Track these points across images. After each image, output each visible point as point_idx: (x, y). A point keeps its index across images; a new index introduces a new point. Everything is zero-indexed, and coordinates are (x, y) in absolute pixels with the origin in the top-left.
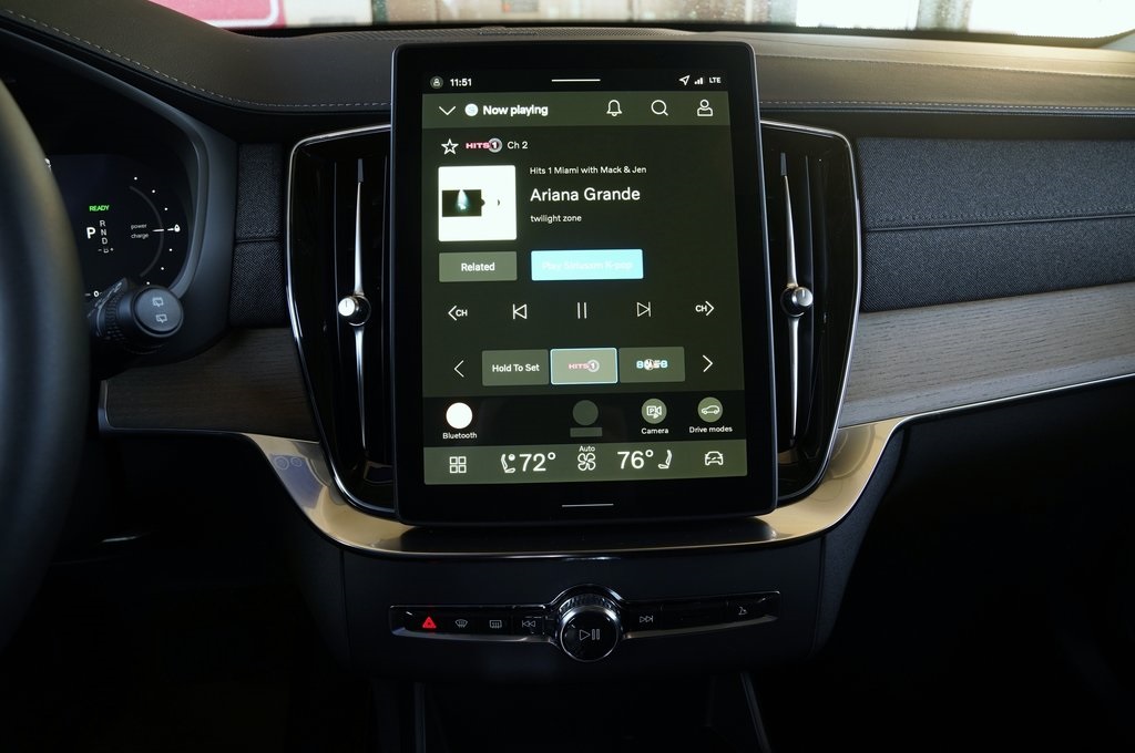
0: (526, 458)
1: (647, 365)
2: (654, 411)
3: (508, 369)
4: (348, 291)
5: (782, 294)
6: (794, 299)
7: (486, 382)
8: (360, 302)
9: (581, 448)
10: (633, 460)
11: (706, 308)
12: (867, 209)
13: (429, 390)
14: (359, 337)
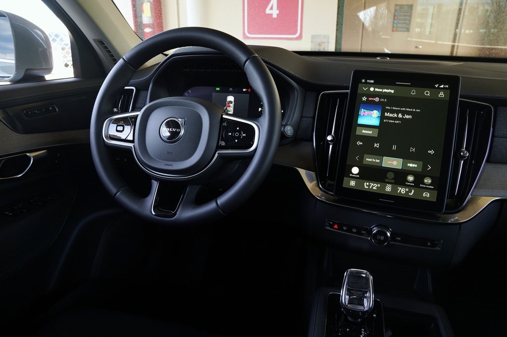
0: (371, 185)
1: (411, 165)
2: (411, 178)
3: (371, 160)
4: (330, 134)
5: (459, 152)
6: (462, 154)
7: (364, 163)
8: (333, 137)
9: (388, 185)
10: (402, 191)
11: (431, 152)
13: (348, 162)
14: (331, 146)
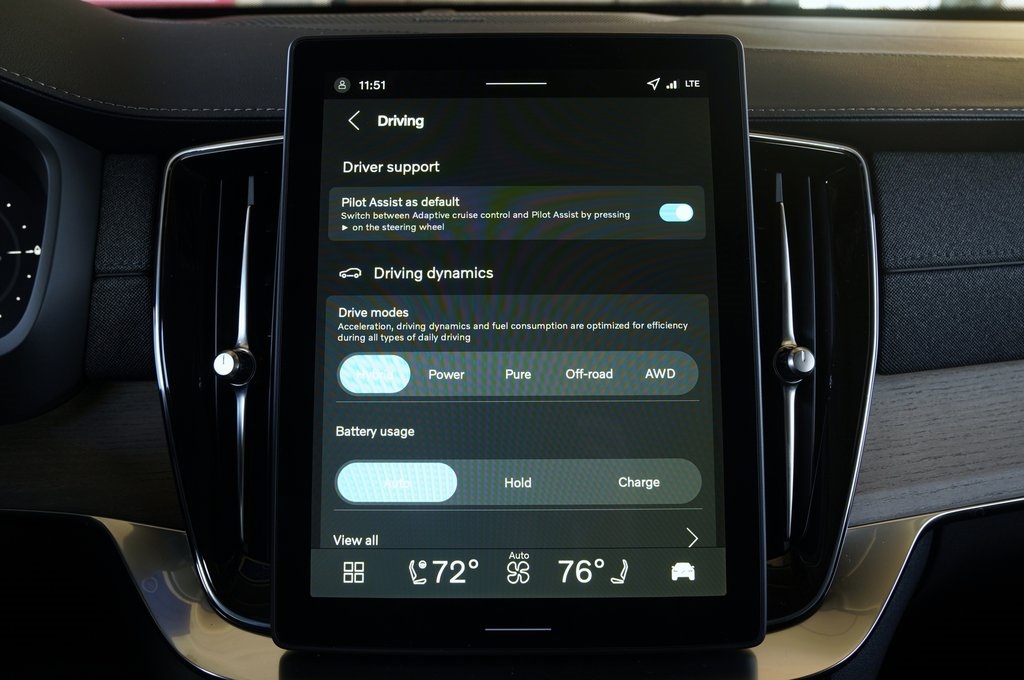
0: (441, 565)
4: (228, 343)
5: (776, 355)
6: (791, 362)
8: (240, 358)
9: (512, 555)
10: (578, 572)
12: (887, 244)
14: (241, 402)
